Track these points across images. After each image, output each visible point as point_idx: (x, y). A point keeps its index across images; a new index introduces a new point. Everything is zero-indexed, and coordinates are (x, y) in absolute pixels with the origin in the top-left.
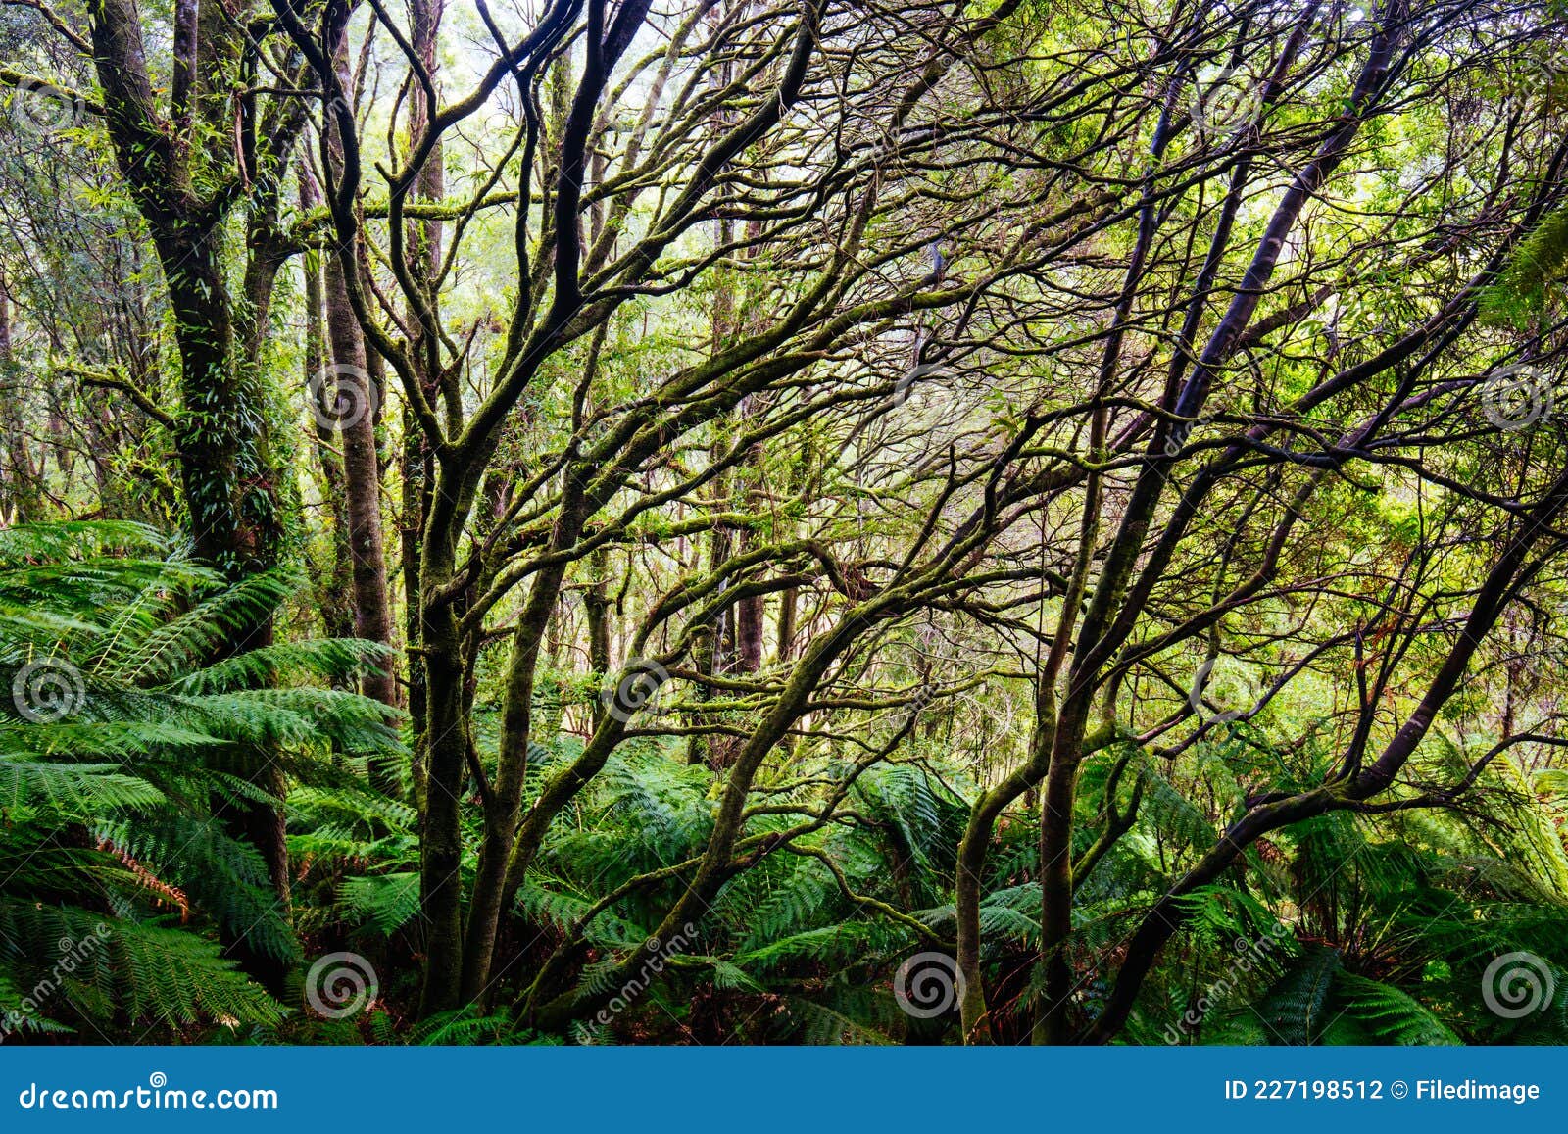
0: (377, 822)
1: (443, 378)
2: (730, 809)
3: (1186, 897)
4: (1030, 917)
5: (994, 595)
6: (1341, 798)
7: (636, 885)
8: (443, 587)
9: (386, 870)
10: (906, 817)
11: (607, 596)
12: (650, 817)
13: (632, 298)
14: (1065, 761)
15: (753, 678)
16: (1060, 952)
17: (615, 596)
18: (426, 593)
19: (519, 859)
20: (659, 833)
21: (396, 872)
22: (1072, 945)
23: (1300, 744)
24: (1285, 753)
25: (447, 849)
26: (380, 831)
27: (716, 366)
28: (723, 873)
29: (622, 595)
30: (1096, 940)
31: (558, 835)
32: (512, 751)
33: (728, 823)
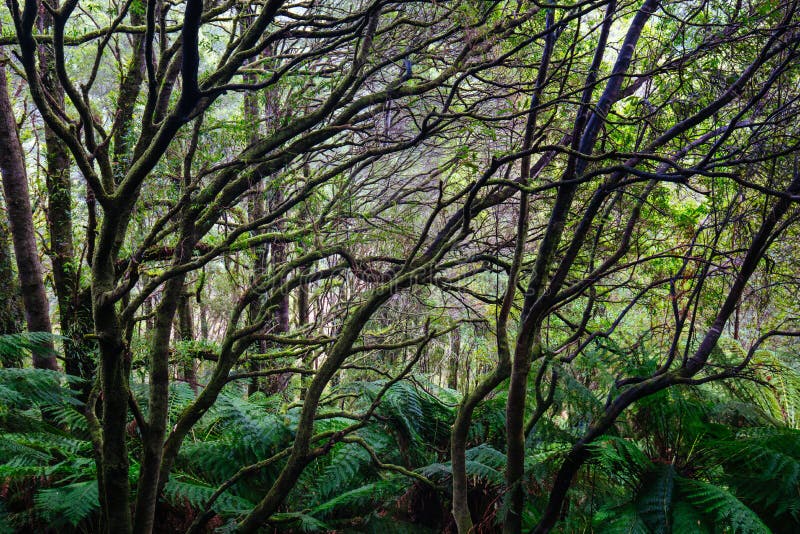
0: (55, 452)
1: (98, 151)
2: (307, 420)
3: (593, 444)
4: (487, 464)
5: (448, 273)
6: (678, 377)
7: (245, 474)
8: (110, 293)
9: (67, 483)
10: (404, 412)
11: (188, 291)
12: (247, 429)
13: (225, 93)
14: (522, 371)
15: (287, 335)
16: (520, 485)
17: (194, 291)
18: (97, 298)
19: (164, 466)
20: (253, 438)
21: (76, 482)
22: (526, 480)
23: (636, 346)
24: (628, 353)
25: (120, 465)
26: (58, 457)
27: (279, 137)
28: (304, 461)
29: (200, 289)
30: (540, 475)
31: (186, 447)
32: (159, 396)
33: (306, 429)
